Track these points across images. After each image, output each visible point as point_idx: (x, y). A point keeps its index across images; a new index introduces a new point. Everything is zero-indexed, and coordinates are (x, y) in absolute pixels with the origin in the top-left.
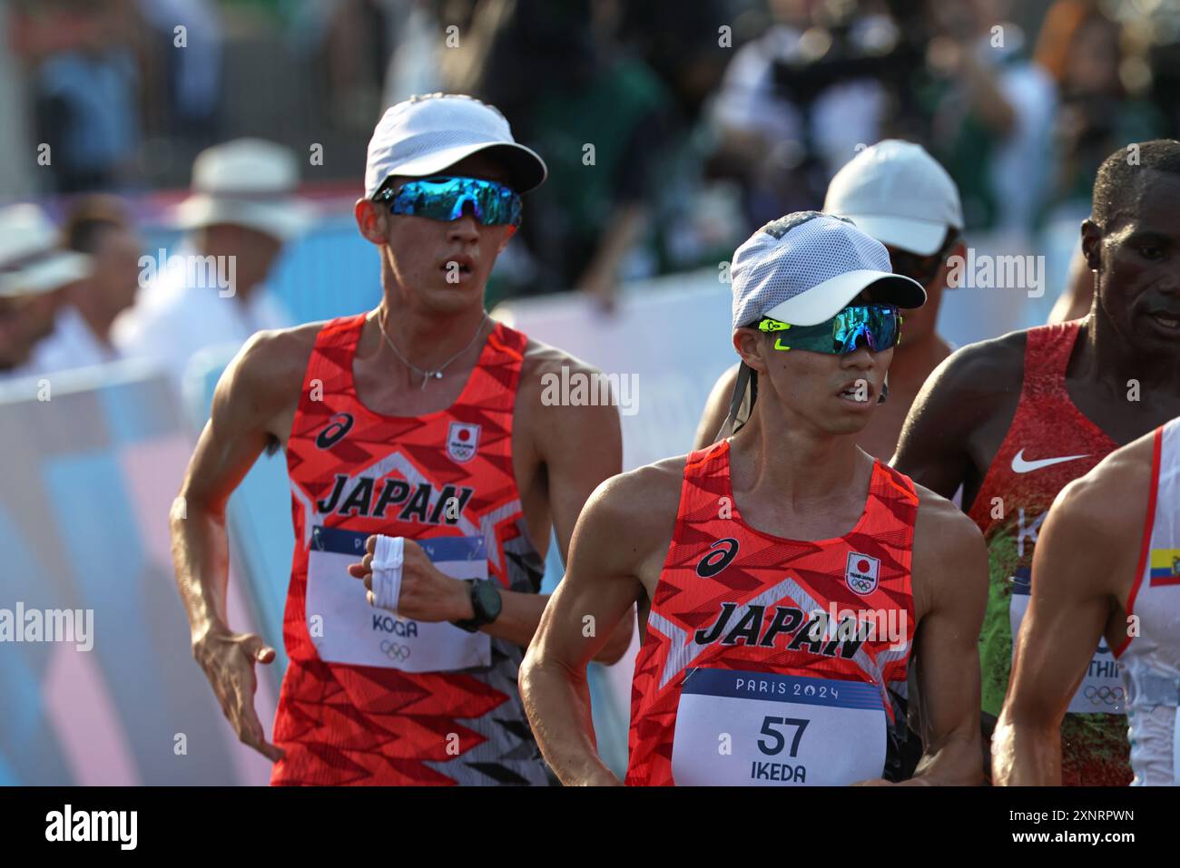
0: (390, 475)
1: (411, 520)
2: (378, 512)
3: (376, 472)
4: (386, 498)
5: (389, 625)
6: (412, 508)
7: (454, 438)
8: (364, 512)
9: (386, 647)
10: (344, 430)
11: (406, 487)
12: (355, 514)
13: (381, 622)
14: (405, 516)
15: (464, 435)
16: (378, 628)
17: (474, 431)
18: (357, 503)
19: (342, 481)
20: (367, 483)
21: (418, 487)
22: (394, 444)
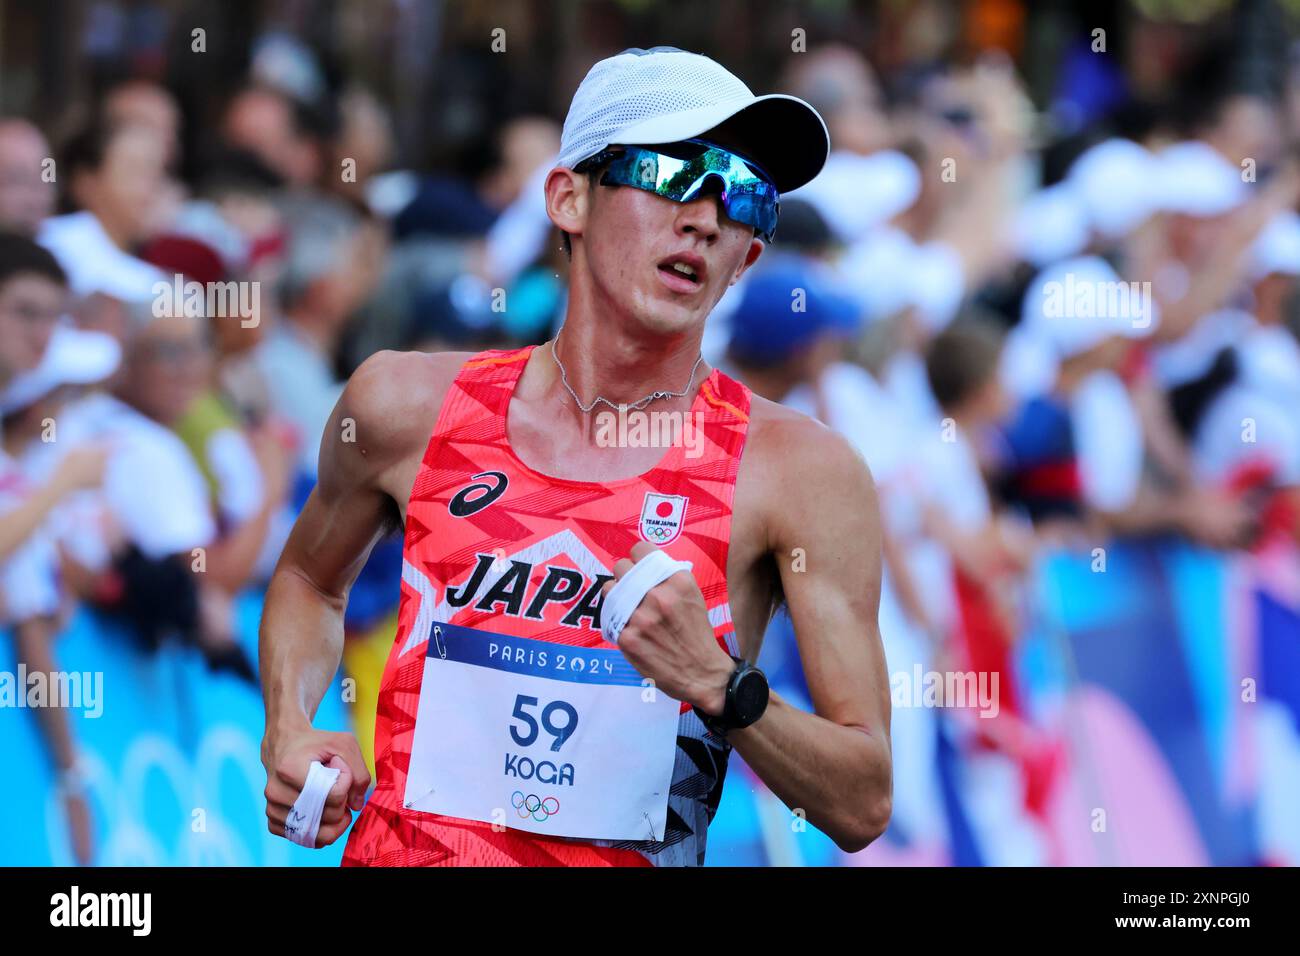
0: (553, 561)
1: (580, 627)
2: (534, 612)
3: (537, 555)
4: (547, 593)
5: (526, 769)
6: (584, 608)
7: (650, 512)
8: (514, 609)
9: (518, 799)
10: (493, 495)
11: (576, 579)
12: (499, 612)
13: (515, 764)
14: (571, 619)
15: (665, 509)
16: (511, 771)
17: (678, 503)
18: (506, 596)
19: (486, 563)
20: (520, 569)
21: (595, 580)
22: (564, 518)
